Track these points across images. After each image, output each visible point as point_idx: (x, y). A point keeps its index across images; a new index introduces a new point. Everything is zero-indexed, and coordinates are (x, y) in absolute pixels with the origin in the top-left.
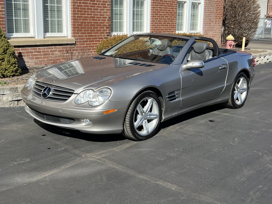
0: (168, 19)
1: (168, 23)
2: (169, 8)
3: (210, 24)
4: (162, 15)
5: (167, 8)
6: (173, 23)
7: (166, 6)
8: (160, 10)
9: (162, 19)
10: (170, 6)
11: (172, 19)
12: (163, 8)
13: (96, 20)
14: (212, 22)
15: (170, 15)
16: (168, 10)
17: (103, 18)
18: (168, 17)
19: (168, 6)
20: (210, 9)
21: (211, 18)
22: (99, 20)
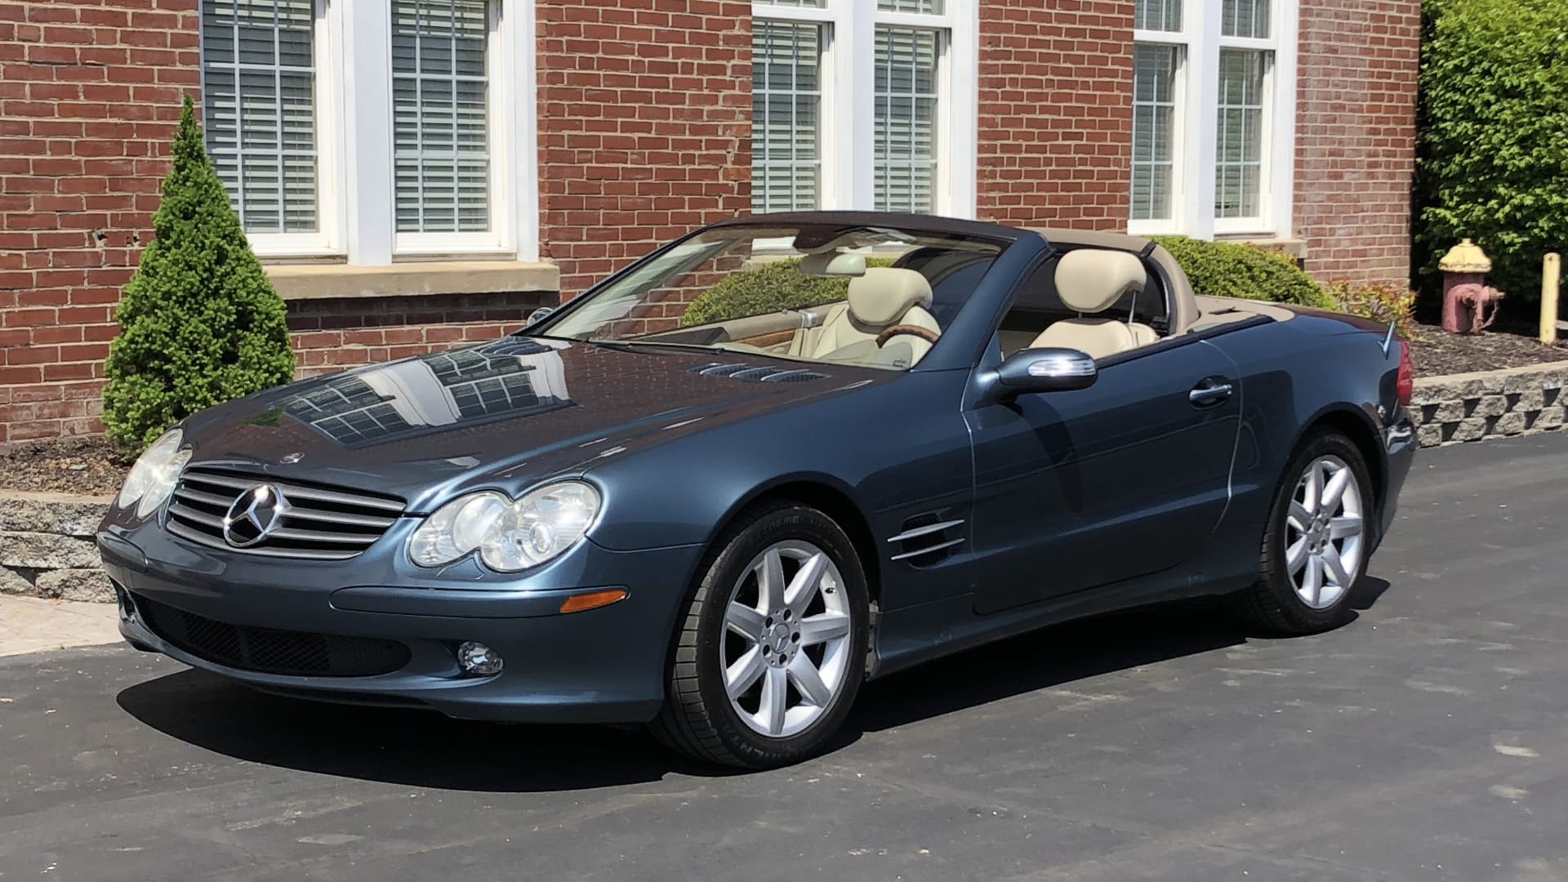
0: (1078, 149)
1: (1078, 174)
2: (1085, 85)
3: (1338, 176)
4: (1042, 124)
5: (1073, 85)
6: (1113, 175)
7: (1068, 72)
8: (1031, 96)
9: (1042, 149)
10: (1090, 73)
11: (1102, 149)
12: (1050, 83)
13: (673, 159)
14: (1351, 164)
15: (1091, 124)
16: (1080, 98)
17: (711, 145)
18: (1079, 136)
19: (1080, 72)
20: (1336, 85)
21: (1341, 142)
22: (689, 159)
